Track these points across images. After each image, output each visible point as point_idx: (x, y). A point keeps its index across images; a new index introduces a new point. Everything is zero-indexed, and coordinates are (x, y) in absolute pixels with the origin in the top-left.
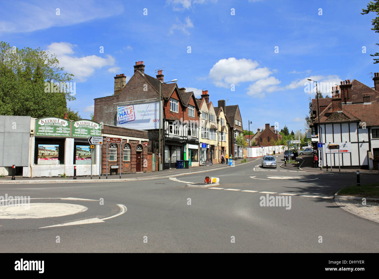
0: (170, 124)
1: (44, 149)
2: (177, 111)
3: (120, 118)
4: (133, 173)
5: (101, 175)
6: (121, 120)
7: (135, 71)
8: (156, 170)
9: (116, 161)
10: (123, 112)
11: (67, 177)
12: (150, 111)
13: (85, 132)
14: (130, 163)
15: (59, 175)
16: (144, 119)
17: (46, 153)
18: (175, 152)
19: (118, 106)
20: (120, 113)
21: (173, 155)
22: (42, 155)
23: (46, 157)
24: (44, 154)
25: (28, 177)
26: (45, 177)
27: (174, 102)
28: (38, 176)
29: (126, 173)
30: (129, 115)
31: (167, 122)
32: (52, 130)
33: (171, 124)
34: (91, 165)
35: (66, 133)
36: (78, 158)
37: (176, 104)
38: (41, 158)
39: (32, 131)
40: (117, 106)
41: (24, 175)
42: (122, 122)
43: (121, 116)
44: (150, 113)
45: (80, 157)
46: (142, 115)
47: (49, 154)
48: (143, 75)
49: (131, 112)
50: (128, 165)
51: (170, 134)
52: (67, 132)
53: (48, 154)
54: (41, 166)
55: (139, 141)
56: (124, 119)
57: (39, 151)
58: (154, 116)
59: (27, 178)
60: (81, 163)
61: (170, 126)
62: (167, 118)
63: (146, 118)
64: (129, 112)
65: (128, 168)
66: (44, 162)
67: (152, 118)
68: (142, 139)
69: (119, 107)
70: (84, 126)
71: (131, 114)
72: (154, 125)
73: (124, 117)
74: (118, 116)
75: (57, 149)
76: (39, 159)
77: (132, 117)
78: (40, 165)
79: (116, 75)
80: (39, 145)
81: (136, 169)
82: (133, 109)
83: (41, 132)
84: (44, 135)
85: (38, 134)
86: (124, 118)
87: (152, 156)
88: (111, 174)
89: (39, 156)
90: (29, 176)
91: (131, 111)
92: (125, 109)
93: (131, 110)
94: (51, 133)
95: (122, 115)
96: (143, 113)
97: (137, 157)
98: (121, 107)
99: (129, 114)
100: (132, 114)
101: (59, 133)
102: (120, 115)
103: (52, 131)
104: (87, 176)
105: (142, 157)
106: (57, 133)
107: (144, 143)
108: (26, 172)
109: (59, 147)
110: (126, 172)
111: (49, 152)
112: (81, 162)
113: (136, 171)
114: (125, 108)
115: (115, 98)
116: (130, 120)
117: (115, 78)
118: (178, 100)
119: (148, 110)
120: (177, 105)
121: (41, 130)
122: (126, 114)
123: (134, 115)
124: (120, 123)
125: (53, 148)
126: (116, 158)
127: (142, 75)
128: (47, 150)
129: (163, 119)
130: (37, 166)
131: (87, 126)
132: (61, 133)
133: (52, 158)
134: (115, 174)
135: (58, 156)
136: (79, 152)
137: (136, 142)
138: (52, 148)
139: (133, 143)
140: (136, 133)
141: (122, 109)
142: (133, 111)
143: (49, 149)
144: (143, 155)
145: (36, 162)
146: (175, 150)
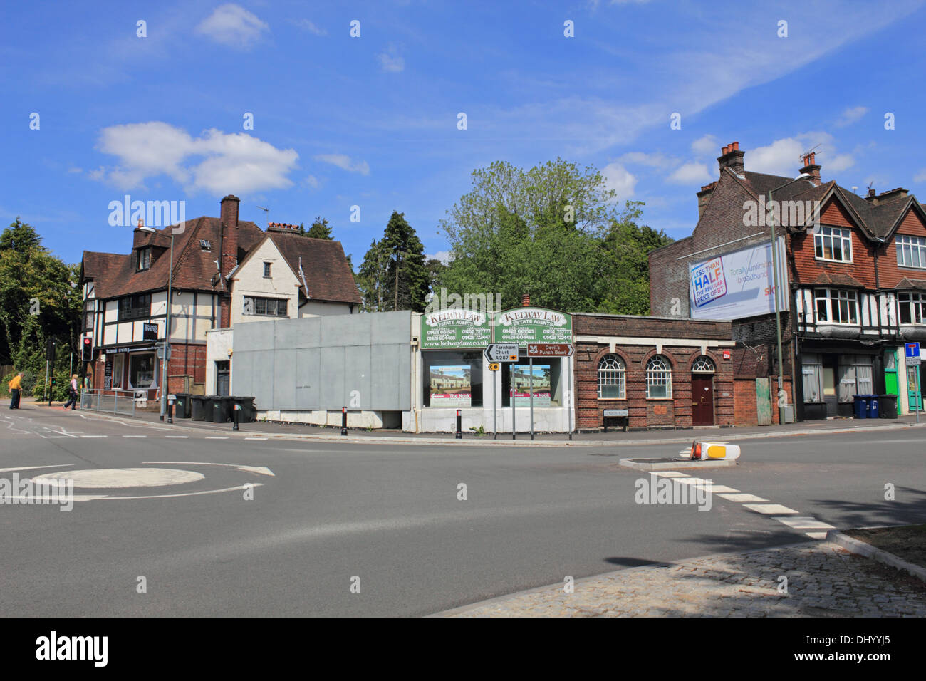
0: (817, 297)
1: (441, 375)
2: (848, 258)
3: (696, 292)
4: (682, 428)
5: (576, 431)
6: (699, 297)
7: (722, 170)
8: (773, 422)
9: (625, 398)
10: (702, 277)
11: (487, 433)
12: (757, 267)
13: (529, 334)
14: (669, 403)
15: (471, 429)
16: (745, 289)
17: (446, 383)
18: (851, 372)
19: (692, 264)
20: (696, 281)
21: (844, 381)
22: (439, 388)
23: (446, 391)
24: (443, 385)
25: (411, 433)
26: (443, 432)
27: (832, 235)
28: (430, 431)
29: (657, 429)
30: (713, 283)
31: (808, 293)
32: (452, 335)
33: (822, 297)
34: (529, 409)
35: (483, 340)
36: (517, 393)
37: (843, 239)
38: (436, 393)
39: (415, 340)
40: (690, 264)
41: (405, 428)
42: (701, 303)
43: (699, 286)
44: (756, 272)
45: (520, 391)
46: (740, 280)
47: (452, 385)
48: (742, 177)
49: (717, 275)
50: (663, 409)
51: (818, 322)
52: (484, 337)
53: (450, 386)
54: (436, 410)
55: (699, 347)
56: (705, 293)
57: (432, 380)
58: (766, 278)
59: (408, 434)
60: (523, 404)
61: (818, 301)
62: (802, 281)
63: (749, 286)
64: (714, 277)
65: (665, 416)
66: (442, 402)
67: (763, 284)
68: (711, 341)
69: (693, 267)
70: (524, 322)
71: (717, 279)
72: (768, 303)
73: (703, 288)
74: (693, 288)
75: (466, 375)
76: (433, 396)
77: (719, 286)
78: (434, 407)
79: (702, 188)
80: (432, 368)
81: (693, 420)
82: (720, 266)
83: (432, 341)
84: (437, 346)
85: (426, 344)
86: (704, 291)
87: (755, 384)
88: (605, 431)
89: (432, 389)
90: (413, 430)
91: (718, 272)
92: (705, 270)
93: (716, 270)
94: (450, 341)
95: (700, 284)
96: (743, 275)
97: (693, 388)
98: (698, 265)
99: (714, 280)
100: (719, 280)
101: (468, 340)
102: (697, 285)
103: (454, 338)
104: (539, 432)
105: (714, 388)
106: (464, 341)
107: (719, 352)
108: (408, 422)
109: (472, 371)
110: (658, 426)
111: (452, 382)
112: (522, 401)
113: (691, 422)
114: (704, 267)
115: (686, 245)
116: (717, 295)
117: (700, 195)
118: (849, 228)
119: (752, 265)
120: (846, 242)
121: (431, 335)
122: (708, 282)
123: (723, 282)
124: (698, 304)
125: (460, 372)
126: (625, 391)
127: (735, 179)
128: (446, 378)
129: (791, 286)
130: (427, 410)
131: (533, 320)
132: (473, 341)
133: (458, 393)
134: (619, 430)
135: (469, 389)
136: (518, 380)
137: (691, 351)
138: (456, 373)
139: (679, 354)
140: (687, 329)
141: (698, 270)
142: (721, 271)
143: (451, 375)
144: (716, 382)
145: (426, 402)
146: (849, 366)
